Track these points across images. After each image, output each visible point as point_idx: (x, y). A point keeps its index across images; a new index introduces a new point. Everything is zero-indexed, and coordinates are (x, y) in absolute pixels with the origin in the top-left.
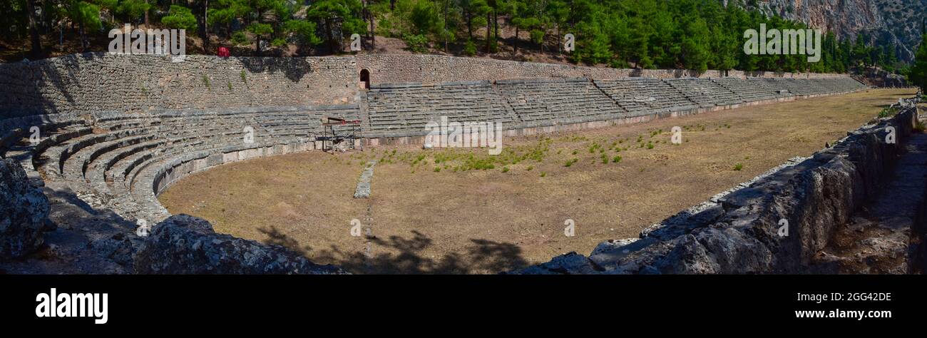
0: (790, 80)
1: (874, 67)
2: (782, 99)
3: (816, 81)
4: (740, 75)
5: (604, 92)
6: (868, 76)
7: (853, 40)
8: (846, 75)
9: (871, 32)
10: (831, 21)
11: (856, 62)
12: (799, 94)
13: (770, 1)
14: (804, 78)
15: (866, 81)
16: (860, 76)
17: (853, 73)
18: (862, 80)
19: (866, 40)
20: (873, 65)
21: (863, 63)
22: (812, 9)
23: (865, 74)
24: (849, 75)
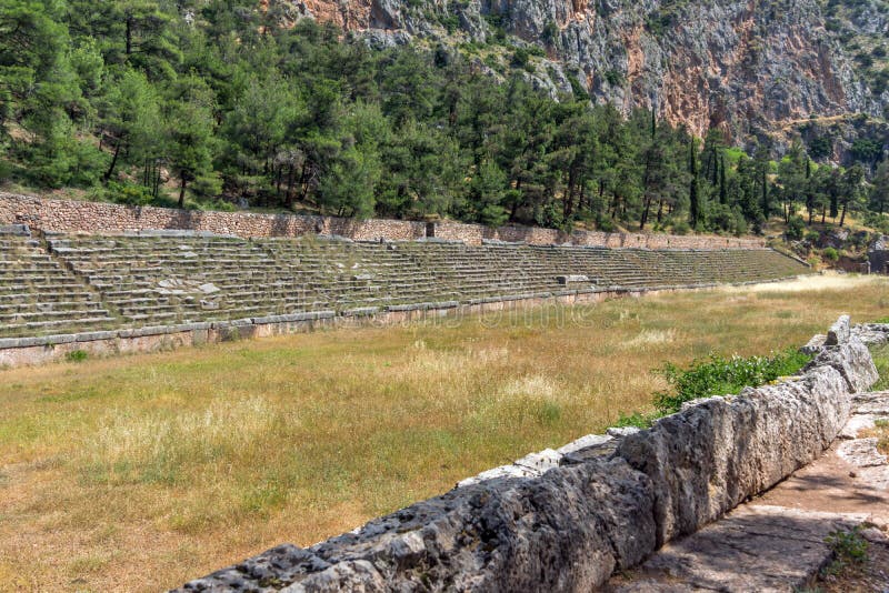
0: (597, 251)
1: (837, 220)
2: (570, 300)
3: (666, 254)
4: (466, 236)
5: (69, 267)
6: (819, 245)
7: (781, 149)
8: (757, 240)
9: (834, 127)
10: (720, 105)
11: (784, 206)
12: (616, 287)
13: (565, 57)
14: (636, 246)
15: (812, 255)
16: (795, 243)
17: (776, 235)
18: (800, 253)
19: (819, 149)
20: (834, 214)
21: (805, 208)
22: (673, 77)
23: (810, 238)
24: (764, 240)
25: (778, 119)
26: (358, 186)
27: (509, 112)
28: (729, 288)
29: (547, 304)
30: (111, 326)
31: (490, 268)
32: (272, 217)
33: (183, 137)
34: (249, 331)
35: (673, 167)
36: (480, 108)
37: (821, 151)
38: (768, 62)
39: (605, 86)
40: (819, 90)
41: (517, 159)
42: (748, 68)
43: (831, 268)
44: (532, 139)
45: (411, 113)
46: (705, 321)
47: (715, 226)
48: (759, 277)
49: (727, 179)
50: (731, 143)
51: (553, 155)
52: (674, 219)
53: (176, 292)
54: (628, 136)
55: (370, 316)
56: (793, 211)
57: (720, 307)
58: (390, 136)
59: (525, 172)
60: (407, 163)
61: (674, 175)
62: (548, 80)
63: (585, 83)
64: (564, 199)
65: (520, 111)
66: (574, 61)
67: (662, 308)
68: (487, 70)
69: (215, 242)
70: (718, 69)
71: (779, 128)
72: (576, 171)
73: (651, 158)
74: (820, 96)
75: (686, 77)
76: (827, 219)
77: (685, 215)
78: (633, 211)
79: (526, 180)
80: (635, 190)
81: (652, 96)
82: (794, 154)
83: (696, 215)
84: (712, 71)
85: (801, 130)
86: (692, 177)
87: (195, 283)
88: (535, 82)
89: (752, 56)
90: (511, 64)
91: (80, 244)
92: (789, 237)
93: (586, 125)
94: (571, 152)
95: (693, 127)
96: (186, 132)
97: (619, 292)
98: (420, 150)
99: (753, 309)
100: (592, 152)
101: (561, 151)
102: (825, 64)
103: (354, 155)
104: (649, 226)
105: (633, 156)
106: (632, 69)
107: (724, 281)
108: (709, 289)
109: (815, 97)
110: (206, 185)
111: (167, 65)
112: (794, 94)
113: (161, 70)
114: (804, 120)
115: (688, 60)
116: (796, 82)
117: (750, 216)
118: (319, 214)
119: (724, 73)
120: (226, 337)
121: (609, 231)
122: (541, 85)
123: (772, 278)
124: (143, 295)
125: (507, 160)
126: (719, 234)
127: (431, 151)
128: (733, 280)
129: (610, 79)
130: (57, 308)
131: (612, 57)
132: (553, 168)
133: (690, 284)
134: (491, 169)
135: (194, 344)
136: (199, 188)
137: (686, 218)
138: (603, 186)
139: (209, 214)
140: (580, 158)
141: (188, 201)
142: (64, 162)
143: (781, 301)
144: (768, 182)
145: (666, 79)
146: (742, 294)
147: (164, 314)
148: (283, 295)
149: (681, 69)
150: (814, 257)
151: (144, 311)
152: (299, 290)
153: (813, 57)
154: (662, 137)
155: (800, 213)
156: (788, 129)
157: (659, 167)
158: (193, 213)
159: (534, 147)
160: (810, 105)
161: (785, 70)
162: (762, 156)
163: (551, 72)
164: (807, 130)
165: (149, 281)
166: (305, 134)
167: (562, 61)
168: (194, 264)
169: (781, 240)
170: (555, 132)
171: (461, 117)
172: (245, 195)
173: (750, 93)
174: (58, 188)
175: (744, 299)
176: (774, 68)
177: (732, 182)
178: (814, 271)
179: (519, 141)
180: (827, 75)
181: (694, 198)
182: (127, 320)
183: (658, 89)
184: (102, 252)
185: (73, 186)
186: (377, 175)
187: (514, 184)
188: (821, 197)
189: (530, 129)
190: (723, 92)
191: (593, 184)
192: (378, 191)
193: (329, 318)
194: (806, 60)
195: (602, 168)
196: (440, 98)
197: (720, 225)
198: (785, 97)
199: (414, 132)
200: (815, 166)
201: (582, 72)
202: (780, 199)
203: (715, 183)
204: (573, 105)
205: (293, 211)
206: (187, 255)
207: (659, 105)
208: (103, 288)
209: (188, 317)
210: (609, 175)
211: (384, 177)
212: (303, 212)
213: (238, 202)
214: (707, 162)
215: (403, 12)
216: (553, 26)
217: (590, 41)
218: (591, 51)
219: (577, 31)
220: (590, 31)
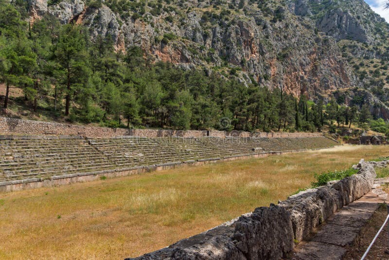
0: (264, 139)
1: (348, 126)
2: (256, 156)
3: (287, 139)
4: (220, 135)
5: (97, 149)
6: (342, 135)
7: (327, 101)
8: (319, 134)
9: (346, 92)
10: (304, 85)
11: (329, 121)
12: (272, 151)
13: (249, 70)
14: (277, 137)
15: (339, 139)
16: (333, 135)
17: (326, 131)
18: (335, 138)
19: (340, 100)
20: (347, 124)
21: (336, 122)
22: (287, 76)
23: (338, 132)
24: (322, 134)
25: (325, 90)
26: (184, 119)
27: (232, 92)
28: (310, 151)
29: (249, 158)
30: (112, 168)
31: (229, 146)
32: (157, 130)
33: (129, 105)
34: (155, 169)
35: (289, 109)
36: (223, 91)
37: (341, 101)
38: (321, 69)
39: (263, 80)
40: (340, 79)
41: (236, 108)
42: (314, 71)
43: (346, 143)
44: (241, 101)
45: (199, 93)
46: (305, 162)
47: (304, 129)
48: (321, 147)
49: (308, 112)
50: (309, 99)
51: (249, 106)
52: (290, 127)
53: (131, 156)
54: (273, 99)
55: (192, 163)
56: (332, 123)
57: (310, 157)
58: (194, 102)
59: (239, 112)
60: (200, 111)
61: (290, 112)
62: (243, 79)
63: (256, 79)
64: (251, 121)
65: (237, 91)
66: (252, 71)
67: (289, 158)
68: (222, 76)
69: (141, 140)
70: (303, 73)
71: (326, 93)
72: (257, 111)
73: (282, 106)
74: (341, 81)
75: (292, 76)
76: (344, 125)
77: (293, 126)
78: (276, 125)
79: (239, 115)
80: (277, 117)
81: (280, 84)
82: (332, 102)
83: (298, 126)
84: (301, 74)
85: (334, 93)
86: (296, 112)
87: (136, 153)
88: (239, 80)
89: (315, 67)
90: (230, 74)
91: (99, 141)
92: (331, 132)
93: (259, 95)
94: (255, 105)
95: (295, 94)
96: (129, 103)
97: (273, 153)
98: (204, 106)
99: (321, 158)
100: (262, 105)
101: (252, 105)
102: (342, 69)
103: (184, 109)
104: (281, 130)
105: (275, 105)
106: (272, 74)
107: (309, 148)
108: (303, 151)
109: (339, 82)
110: (137, 120)
111: (119, 80)
112: (331, 81)
113: (118, 82)
114: (335, 90)
115: (292, 70)
116: (332, 76)
117: (317, 125)
118: (171, 129)
119: (305, 74)
120: (149, 171)
121: (268, 132)
122: (241, 81)
123: (326, 147)
124: (121, 158)
125: (232, 108)
126: (306, 132)
127: (207, 106)
128: (312, 148)
129: (265, 78)
130: (95, 163)
131: (265, 70)
132: (248, 111)
133: (297, 150)
134: (228, 112)
135: (138, 173)
136: (134, 121)
137: (294, 127)
138: (265, 116)
139: (137, 130)
140: (258, 107)
141: (130, 126)
142: (92, 114)
143: (330, 155)
144: (323, 113)
145: (285, 77)
146: (316, 153)
147: (128, 164)
148: (164, 157)
149: (290, 73)
150: (340, 139)
151: (122, 163)
152: (169, 155)
153: (338, 67)
154: (285, 98)
155: (334, 124)
156: (329, 93)
157: (285, 110)
158: (133, 130)
159: (242, 104)
160: (337, 85)
161: (328, 72)
162: (320, 104)
163: (244, 76)
164: (336, 94)
165: (122, 153)
166: (167, 102)
167: (247, 72)
168: (135, 147)
169: (328, 133)
170: (249, 98)
171: (216, 94)
172: (148, 123)
173: (315, 81)
174: (90, 123)
175: (317, 154)
176: (323, 72)
177: (310, 113)
178: (340, 144)
179: (237, 102)
180: (343, 73)
181: (297, 119)
182: (117, 166)
183: (282, 81)
184: (106, 144)
185: (94, 122)
186: (190, 116)
187: (235, 117)
188: (342, 118)
189: (241, 97)
190: (305, 81)
191: (262, 116)
192: (191, 121)
193: (179, 164)
194: (335, 68)
195: (265, 110)
196: (208, 87)
197: (306, 129)
198: (327, 82)
199: (201, 99)
200: (339, 107)
201: (255, 75)
202: (327, 119)
203: (304, 114)
204: (254, 88)
205: (164, 128)
206: (132, 144)
207: (282, 86)
208: (108, 156)
209: (136, 164)
210: (268, 113)
211: (193, 116)
212: (167, 129)
213: (145, 126)
214: (301, 106)
215: (192, 56)
216: (244, 59)
217: (257, 64)
218: (258, 68)
219: (253, 61)
220: (257, 61)
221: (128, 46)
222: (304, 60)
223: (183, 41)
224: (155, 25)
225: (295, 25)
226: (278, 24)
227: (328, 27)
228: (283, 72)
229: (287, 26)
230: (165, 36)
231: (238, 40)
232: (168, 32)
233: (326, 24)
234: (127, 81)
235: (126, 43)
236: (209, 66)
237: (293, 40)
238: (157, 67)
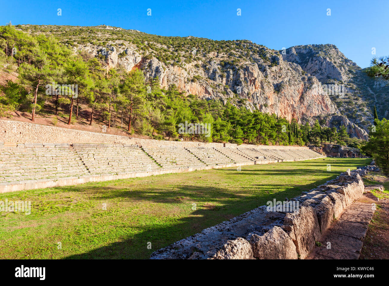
0: (265, 150)
2: (260, 163)
3: (283, 151)
4: (233, 146)
5: (148, 154)
8: (306, 147)
9: (326, 117)
10: (294, 111)
16: (317, 148)
18: (319, 151)
20: (328, 141)
21: (319, 139)
22: (281, 105)
24: (309, 147)
34: (188, 169)
37: (323, 123)
38: (307, 100)
39: (264, 107)
40: (322, 107)
42: (302, 102)
47: (295, 144)
50: (298, 121)
56: (316, 140)
62: (249, 107)
63: (258, 107)
64: (256, 137)
66: (256, 101)
71: (311, 117)
74: (322, 109)
75: (285, 105)
81: (276, 110)
82: (316, 124)
83: (290, 141)
84: (292, 103)
85: (317, 117)
86: (289, 131)
88: (246, 107)
89: (302, 98)
90: (239, 103)
92: (316, 146)
93: (261, 118)
95: (288, 117)
101: (256, 125)
102: (323, 100)
104: (278, 144)
112: (315, 108)
114: (317, 115)
116: (315, 105)
117: (304, 141)
119: (295, 103)
121: (267, 145)
124: (164, 161)
126: (296, 146)
129: (265, 106)
131: (265, 100)
137: (287, 141)
141: (171, 139)
149: (284, 102)
150: (323, 152)
156: (313, 117)
160: (319, 111)
161: (312, 102)
162: (306, 125)
163: (250, 105)
164: (319, 117)
167: (252, 101)
177: (299, 132)
180: (324, 103)
181: (289, 137)
183: (278, 108)
188: (324, 136)
190: (295, 108)
191: (264, 134)
192: (213, 136)
193: (205, 167)
194: (318, 99)
197: (297, 143)
198: (312, 109)
200: (322, 127)
201: (258, 104)
202: (313, 136)
203: (295, 132)
205: (193, 141)
207: (278, 112)
211: (214, 133)
214: (292, 127)
215: (212, 90)
216: (250, 93)
217: (259, 96)
218: (260, 99)
219: (256, 94)
220: (259, 93)
221: (169, 84)
222: (295, 93)
223: (207, 81)
224: (188, 70)
225: (287, 68)
226: (274, 68)
227: (312, 70)
228: (279, 101)
229: (281, 69)
230: (194, 77)
231: (245, 79)
232: (197, 75)
233: (310, 68)
234: (169, 107)
235: (167, 82)
236: (224, 97)
237: (286, 79)
238: (189, 98)
